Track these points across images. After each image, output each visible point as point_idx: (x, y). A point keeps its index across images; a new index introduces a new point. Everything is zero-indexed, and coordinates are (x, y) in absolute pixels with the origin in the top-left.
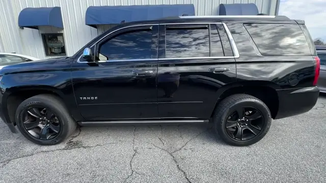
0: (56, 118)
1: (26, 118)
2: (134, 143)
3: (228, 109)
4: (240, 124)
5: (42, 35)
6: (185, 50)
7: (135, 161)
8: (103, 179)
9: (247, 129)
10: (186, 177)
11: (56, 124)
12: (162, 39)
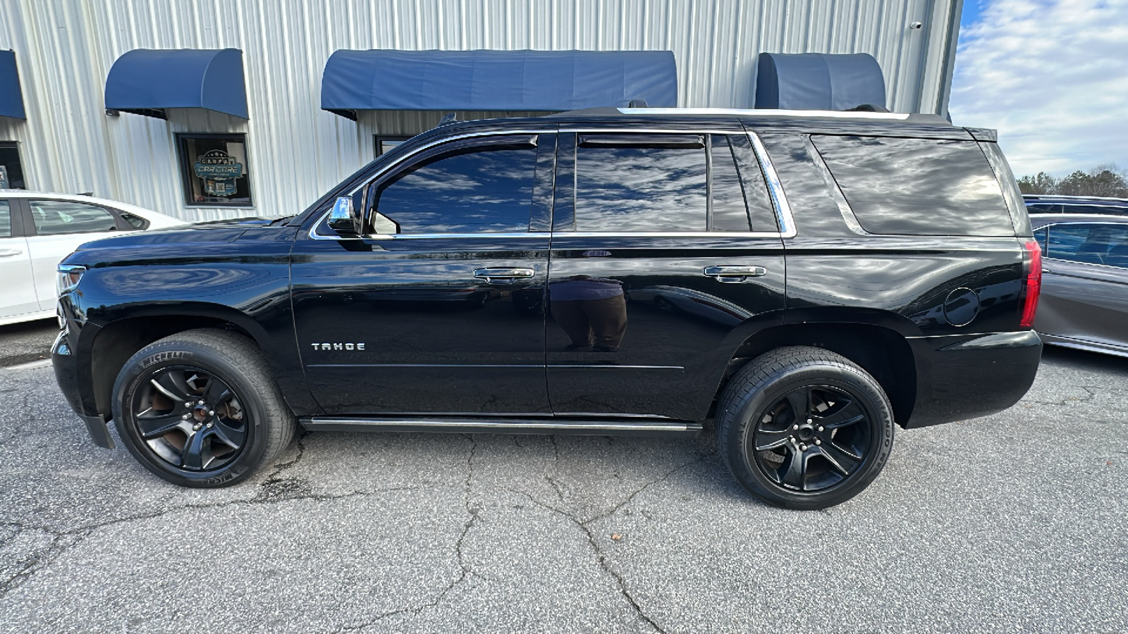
0: (235, 404)
1: (144, 402)
2: (468, 490)
3: (762, 392)
4: (798, 441)
5: (177, 135)
6: (642, 207)
7: (472, 542)
8: (375, 589)
9: (821, 456)
10: (624, 592)
11: (236, 424)
12: (564, 172)
